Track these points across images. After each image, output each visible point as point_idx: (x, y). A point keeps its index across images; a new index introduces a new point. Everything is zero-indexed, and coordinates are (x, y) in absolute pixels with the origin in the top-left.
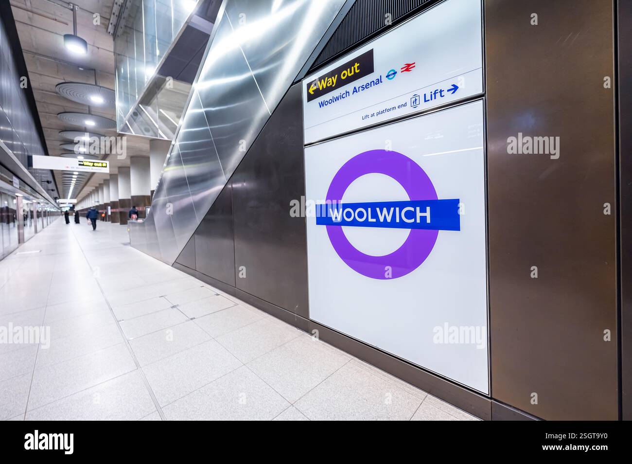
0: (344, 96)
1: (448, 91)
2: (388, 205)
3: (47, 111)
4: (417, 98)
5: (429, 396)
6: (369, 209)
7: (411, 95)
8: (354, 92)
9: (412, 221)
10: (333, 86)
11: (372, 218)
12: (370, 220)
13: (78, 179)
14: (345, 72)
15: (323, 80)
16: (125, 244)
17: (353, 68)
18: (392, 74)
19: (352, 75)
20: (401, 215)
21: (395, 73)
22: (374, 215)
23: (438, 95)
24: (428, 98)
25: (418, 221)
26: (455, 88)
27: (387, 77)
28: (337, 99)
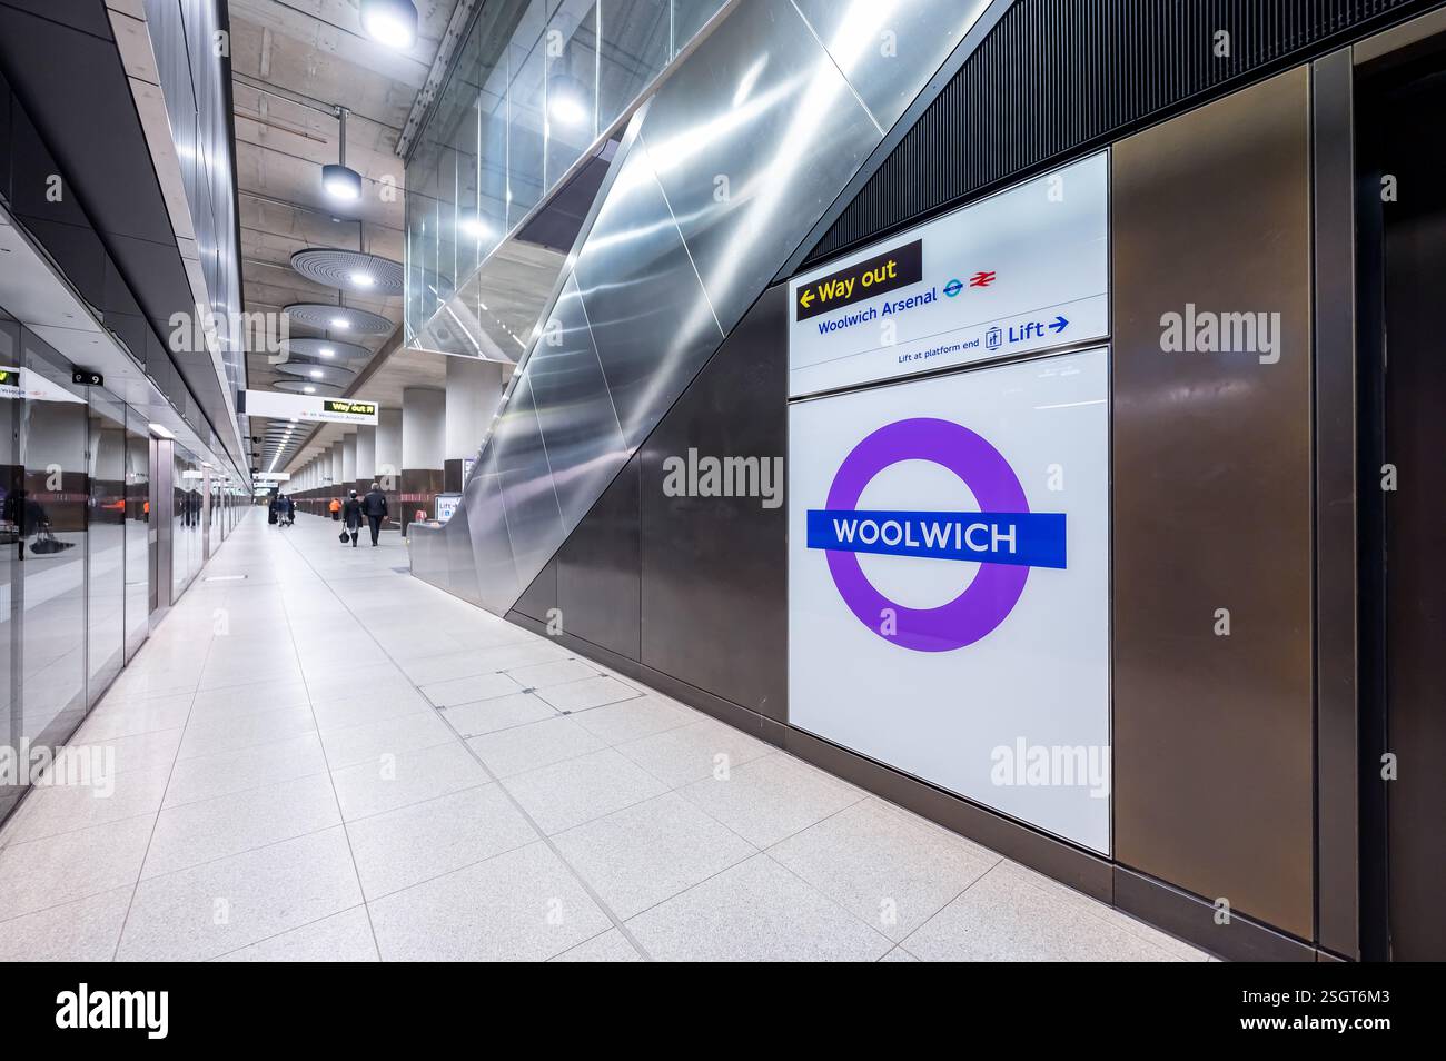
0: (867, 316)
1: (1051, 326)
2: (942, 518)
3: (260, 298)
4: (998, 334)
5: (1007, 860)
6: (908, 524)
7: (987, 328)
8: (885, 311)
9: (985, 548)
10: (847, 297)
11: (912, 540)
12: (909, 543)
13: (296, 432)
14: (869, 274)
15: (827, 285)
16: (400, 571)
17: (884, 268)
18: (954, 288)
19: (882, 282)
20: (965, 537)
21: (960, 286)
22: (916, 535)
23: (1033, 332)
24: (1016, 335)
25: (995, 549)
26: (1062, 323)
27: (945, 291)
28: (853, 321)
